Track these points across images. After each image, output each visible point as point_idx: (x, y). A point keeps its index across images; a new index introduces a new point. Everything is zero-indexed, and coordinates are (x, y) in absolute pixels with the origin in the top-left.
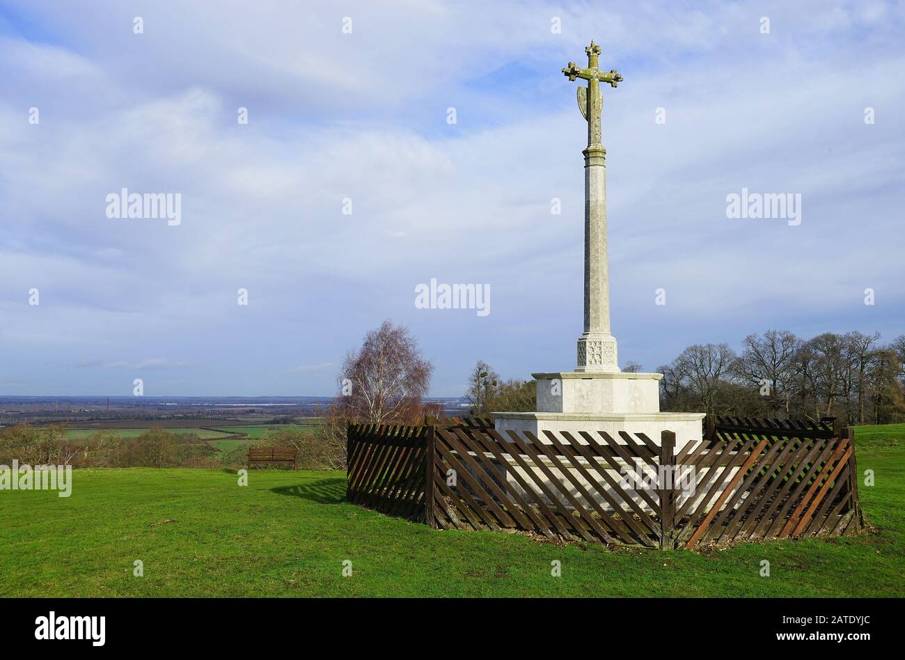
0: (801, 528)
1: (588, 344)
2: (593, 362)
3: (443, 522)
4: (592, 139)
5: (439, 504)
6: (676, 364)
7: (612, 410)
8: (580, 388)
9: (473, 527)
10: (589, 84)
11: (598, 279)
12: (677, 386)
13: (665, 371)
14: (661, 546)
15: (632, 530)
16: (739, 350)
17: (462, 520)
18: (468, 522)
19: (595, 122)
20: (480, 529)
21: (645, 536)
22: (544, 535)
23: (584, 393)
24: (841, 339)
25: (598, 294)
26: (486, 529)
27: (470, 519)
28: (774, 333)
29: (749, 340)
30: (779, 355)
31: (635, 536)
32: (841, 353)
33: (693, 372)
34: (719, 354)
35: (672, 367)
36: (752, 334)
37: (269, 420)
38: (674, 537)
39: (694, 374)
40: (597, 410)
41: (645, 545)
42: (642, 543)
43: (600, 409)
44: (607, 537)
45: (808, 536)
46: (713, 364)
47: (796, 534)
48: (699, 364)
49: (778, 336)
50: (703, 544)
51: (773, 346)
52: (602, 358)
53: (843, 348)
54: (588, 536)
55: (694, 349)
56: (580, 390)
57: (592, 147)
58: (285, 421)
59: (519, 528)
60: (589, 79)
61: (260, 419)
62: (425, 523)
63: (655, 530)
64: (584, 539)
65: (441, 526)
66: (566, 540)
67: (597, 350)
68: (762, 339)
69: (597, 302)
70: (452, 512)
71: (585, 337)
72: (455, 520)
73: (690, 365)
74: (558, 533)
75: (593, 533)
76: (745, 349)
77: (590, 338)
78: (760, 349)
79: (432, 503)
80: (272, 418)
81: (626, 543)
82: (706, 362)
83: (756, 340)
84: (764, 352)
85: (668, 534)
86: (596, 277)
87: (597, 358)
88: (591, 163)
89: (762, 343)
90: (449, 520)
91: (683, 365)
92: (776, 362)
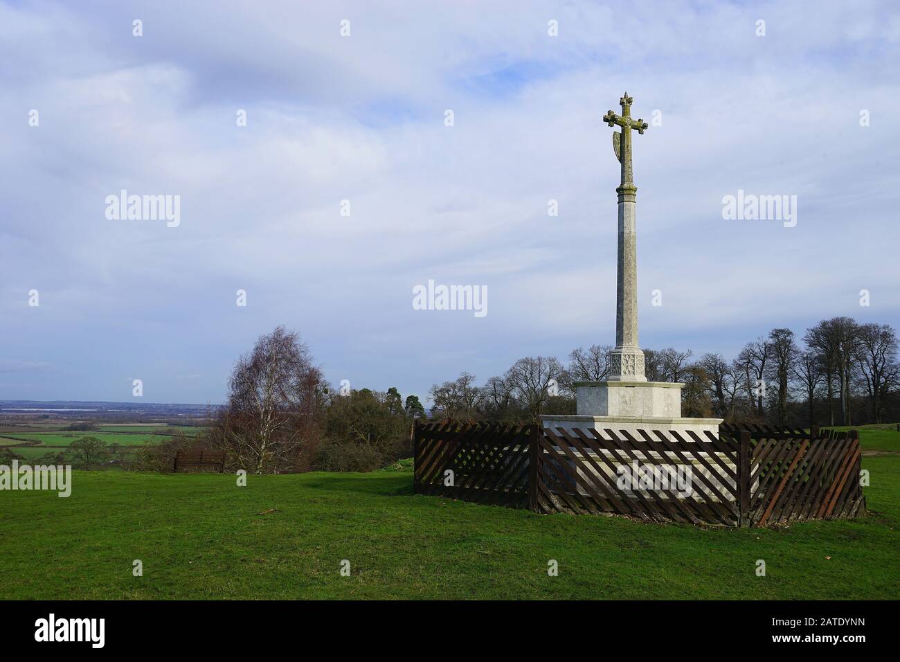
0: (830, 511)
1: (622, 357)
2: (627, 372)
3: (546, 508)
4: (626, 178)
5: (542, 491)
6: (508, 376)
7: (652, 414)
8: (624, 395)
9: (574, 511)
10: (623, 130)
11: (630, 301)
12: (507, 397)
13: (496, 382)
14: (739, 526)
15: (714, 511)
16: (567, 364)
17: (564, 507)
18: (571, 508)
19: (627, 164)
20: (581, 513)
21: (726, 517)
22: (639, 517)
23: (627, 399)
24: (658, 356)
25: (631, 313)
26: (586, 513)
27: (572, 505)
28: (599, 348)
29: (576, 354)
30: (602, 369)
31: (718, 517)
32: (658, 369)
33: (524, 383)
34: (548, 367)
35: (503, 378)
36: (578, 348)
37: (66, 426)
38: (751, 517)
39: (524, 385)
40: (639, 413)
41: (727, 524)
42: (724, 522)
43: (641, 412)
44: (693, 518)
45: (834, 517)
46: (542, 376)
47: (827, 515)
48: (529, 376)
49: (602, 351)
50: (770, 523)
51: (597, 361)
52: (635, 369)
53: (660, 363)
54: (678, 517)
55: (526, 361)
56: (624, 397)
57: (626, 186)
58: (83, 428)
59: (616, 511)
60: (623, 125)
61: (56, 426)
62: (528, 509)
63: (735, 512)
64: (674, 520)
65: (544, 511)
66: (659, 521)
67: (630, 362)
68: (587, 354)
69: (630, 321)
70: (554, 499)
71: (619, 350)
72: (558, 506)
73: (520, 376)
74: (650, 517)
75: (684, 516)
76: (571, 362)
77: (624, 351)
78: (585, 363)
79: (535, 491)
80: (68, 424)
81: (711, 523)
82: (536, 375)
83: (582, 354)
84: (589, 366)
85: (745, 515)
86: (629, 299)
87: (630, 369)
88: (626, 199)
89: (586, 357)
90: (552, 505)
91: (513, 377)
92: (599, 375)
